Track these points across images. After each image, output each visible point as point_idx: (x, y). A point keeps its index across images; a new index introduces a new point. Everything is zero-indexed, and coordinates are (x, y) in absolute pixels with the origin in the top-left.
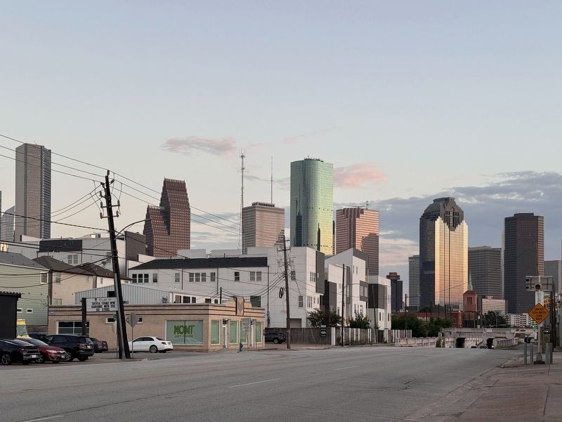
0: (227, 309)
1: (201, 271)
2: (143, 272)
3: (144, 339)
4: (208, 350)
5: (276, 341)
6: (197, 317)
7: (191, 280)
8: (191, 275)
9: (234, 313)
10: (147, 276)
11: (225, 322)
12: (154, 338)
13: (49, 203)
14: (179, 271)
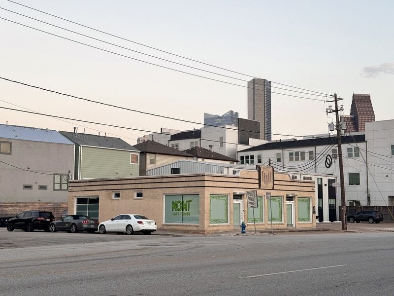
0: (241, 180)
1: (300, 150)
2: (250, 154)
3: (122, 217)
4: (204, 231)
5: (371, 220)
6: (192, 190)
7: (291, 159)
8: (291, 154)
9: (257, 186)
10: (252, 157)
11: (237, 197)
12: (132, 216)
13: (270, 118)
14: (280, 151)
